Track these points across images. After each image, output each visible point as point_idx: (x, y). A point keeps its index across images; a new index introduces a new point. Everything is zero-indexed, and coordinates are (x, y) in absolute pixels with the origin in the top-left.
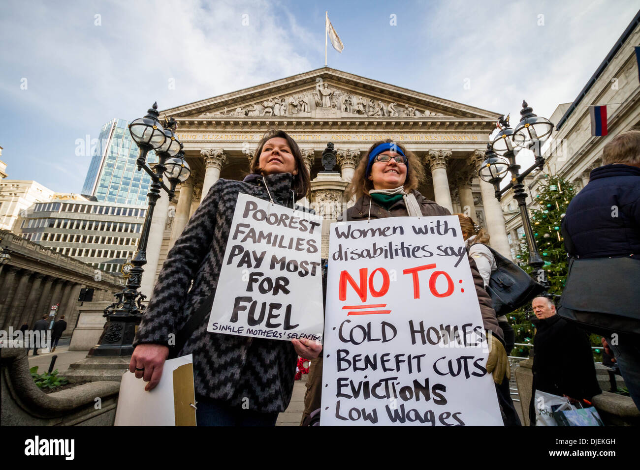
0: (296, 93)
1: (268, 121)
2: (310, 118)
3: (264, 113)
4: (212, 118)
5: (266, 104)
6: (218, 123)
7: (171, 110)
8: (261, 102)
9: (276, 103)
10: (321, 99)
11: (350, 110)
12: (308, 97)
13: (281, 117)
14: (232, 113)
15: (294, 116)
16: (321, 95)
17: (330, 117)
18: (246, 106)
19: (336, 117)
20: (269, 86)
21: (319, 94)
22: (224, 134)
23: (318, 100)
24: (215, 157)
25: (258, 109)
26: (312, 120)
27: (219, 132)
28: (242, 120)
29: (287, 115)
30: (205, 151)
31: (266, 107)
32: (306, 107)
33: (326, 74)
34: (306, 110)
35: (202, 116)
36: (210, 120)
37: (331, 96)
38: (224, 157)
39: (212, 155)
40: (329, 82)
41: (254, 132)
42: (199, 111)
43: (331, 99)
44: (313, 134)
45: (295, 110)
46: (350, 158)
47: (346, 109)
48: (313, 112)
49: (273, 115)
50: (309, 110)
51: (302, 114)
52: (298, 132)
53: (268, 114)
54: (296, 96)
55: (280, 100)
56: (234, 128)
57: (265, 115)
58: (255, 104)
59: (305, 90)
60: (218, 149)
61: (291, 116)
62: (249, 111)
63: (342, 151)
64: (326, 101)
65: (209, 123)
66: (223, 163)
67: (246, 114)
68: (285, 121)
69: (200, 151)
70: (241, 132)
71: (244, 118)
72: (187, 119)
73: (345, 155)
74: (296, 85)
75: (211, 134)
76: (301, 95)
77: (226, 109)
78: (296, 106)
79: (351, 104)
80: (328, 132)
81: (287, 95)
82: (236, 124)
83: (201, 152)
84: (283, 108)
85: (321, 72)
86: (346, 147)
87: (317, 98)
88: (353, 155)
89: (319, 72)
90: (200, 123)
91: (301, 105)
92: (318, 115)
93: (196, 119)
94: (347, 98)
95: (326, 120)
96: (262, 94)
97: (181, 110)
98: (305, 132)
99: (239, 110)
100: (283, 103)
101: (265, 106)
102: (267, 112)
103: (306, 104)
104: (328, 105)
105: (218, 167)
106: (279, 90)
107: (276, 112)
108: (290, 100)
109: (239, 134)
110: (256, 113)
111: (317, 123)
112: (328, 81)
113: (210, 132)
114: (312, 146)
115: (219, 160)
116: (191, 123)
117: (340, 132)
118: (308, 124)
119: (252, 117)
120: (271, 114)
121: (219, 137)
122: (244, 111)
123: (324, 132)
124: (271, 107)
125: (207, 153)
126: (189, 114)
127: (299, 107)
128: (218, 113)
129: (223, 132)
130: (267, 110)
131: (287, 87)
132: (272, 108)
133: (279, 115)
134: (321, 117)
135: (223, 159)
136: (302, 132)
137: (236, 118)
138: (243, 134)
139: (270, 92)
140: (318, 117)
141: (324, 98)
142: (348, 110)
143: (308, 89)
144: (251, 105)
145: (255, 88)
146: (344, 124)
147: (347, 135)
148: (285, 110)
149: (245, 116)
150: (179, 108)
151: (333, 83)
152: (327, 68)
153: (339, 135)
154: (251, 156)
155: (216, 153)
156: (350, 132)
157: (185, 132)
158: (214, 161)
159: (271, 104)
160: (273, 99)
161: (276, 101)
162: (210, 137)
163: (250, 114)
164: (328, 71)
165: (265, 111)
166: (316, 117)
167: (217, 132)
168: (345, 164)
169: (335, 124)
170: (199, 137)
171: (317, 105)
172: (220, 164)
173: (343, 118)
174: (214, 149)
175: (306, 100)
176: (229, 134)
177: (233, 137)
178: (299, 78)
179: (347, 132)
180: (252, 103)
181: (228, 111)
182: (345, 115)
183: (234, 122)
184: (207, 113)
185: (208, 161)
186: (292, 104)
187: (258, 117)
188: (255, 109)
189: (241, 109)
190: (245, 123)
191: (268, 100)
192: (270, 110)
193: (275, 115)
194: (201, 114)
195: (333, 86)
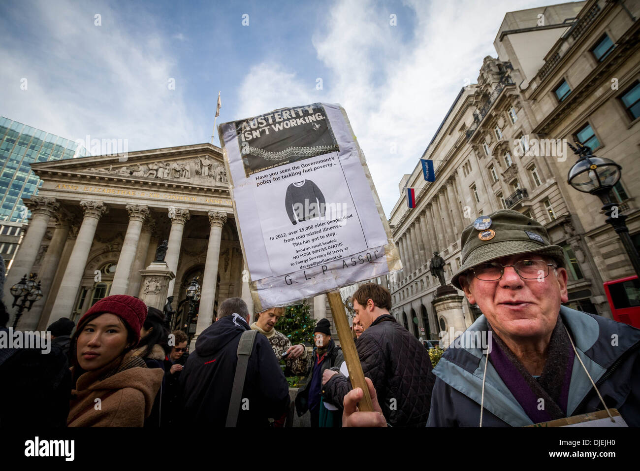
0: (181, 159)
1: (150, 182)
2: (189, 183)
3: (148, 174)
4: (96, 173)
5: (151, 166)
6: (102, 179)
7: (53, 162)
8: (147, 164)
9: (160, 167)
10: (201, 168)
11: (224, 179)
12: (191, 165)
13: (163, 180)
14: (117, 170)
15: (175, 180)
16: (202, 165)
17: (206, 185)
18: (132, 166)
19: (210, 185)
20: (156, 152)
21: (199, 164)
22: (106, 188)
23: (198, 169)
24: (95, 208)
25: (143, 170)
26: (190, 185)
27: (102, 186)
28: (126, 179)
29: (169, 178)
30: (85, 202)
31: (151, 170)
32: (187, 173)
33: (208, 148)
34: (186, 176)
35: (86, 170)
36: (93, 175)
37: (210, 166)
38: (105, 208)
39: (92, 208)
40: (211, 154)
41: (137, 189)
42: (84, 166)
43: (210, 169)
44: (190, 196)
45: (177, 175)
46: (218, 219)
47: (221, 178)
48: (192, 179)
49: (157, 177)
50: (189, 176)
51: (182, 180)
52: (178, 193)
53: (152, 175)
54: (180, 162)
55: (165, 164)
56: (117, 184)
57: (149, 176)
58: (141, 165)
59: (189, 158)
60: (98, 201)
61: (172, 180)
62: (134, 171)
63: (212, 213)
64: (205, 170)
65: (93, 178)
66: (102, 214)
67: (131, 173)
68: (166, 184)
69: (80, 201)
70: (124, 188)
71: (128, 177)
72: (69, 172)
73: (214, 216)
74: (180, 154)
75: (94, 187)
76: (184, 162)
77: (111, 167)
78: (179, 171)
79: (225, 175)
80: (203, 196)
81: (172, 160)
82: (120, 181)
83: (81, 203)
84: (167, 171)
85: (204, 146)
86: (216, 209)
87: (198, 168)
88: (221, 216)
89: (202, 146)
90: (83, 177)
91: (183, 171)
92: (196, 182)
93: (79, 173)
94: (222, 171)
95: (202, 187)
96: (148, 158)
97: (64, 163)
98: (183, 194)
99: (124, 169)
100: (168, 167)
101: (150, 168)
102: (151, 174)
103: (187, 171)
104: (207, 174)
105: (97, 217)
106: (164, 156)
107: (160, 175)
108: (174, 165)
109: (121, 189)
110: (141, 174)
111: (194, 188)
112: (209, 153)
113: (92, 185)
114: (188, 205)
115: (98, 210)
116: (74, 176)
117: (213, 197)
118: (186, 188)
119: (136, 177)
120: (155, 175)
121: (101, 190)
122: (129, 171)
123: (200, 195)
124: (154, 170)
125: (87, 204)
126: (73, 167)
127: (181, 172)
128: (102, 169)
129: (106, 186)
130: (151, 172)
131: (172, 155)
132: (157, 170)
133: (162, 178)
134: (198, 184)
135: (103, 210)
136: (181, 193)
137: (120, 176)
138: (125, 190)
139: (156, 157)
140: (196, 184)
141: (203, 167)
142: (222, 180)
143: (191, 158)
144: (136, 165)
145: (142, 152)
146: (216, 191)
147: (219, 199)
148: (169, 173)
149: (129, 175)
150: (63, 161)
151: (213, 155)
152: (209, 144)
153: (212, 198)
154: (131, 210)
155: (95, 205)
156: (221, 198)
157: (66, 182)
158: (93, 212)
159: (156, 167)
160: (158, 162)
161: (161, 165)
162: (91, 189)
163: (134, 174)
164: (210, 146)
165: (149, 173)
166: (194, 183)
167: (99, 185)
168: (214, 223)
169: (209, 190)
170: (81, 188)
171: (197, 173)
172: (100, 214)
173: (216, 186)
174: (94, 200)
175: (187, 168)
176: (112, 189)
177: (116, 192)
178: (184, 148)
179: (219, 197)
180: (138, 164)
181: (113, 168)
182: (218, 184)
183: (117, 179)
184: (92, 169)
185: (87, 212)
186: (175, 170)
187: (142, 177)
188: (140, 170)
189: (127, 169)
190: (128, 182)
191: (154, 163)
192: (155, 172)
193: (158, 177)
194: (85, 169)
195: (213, 158)
